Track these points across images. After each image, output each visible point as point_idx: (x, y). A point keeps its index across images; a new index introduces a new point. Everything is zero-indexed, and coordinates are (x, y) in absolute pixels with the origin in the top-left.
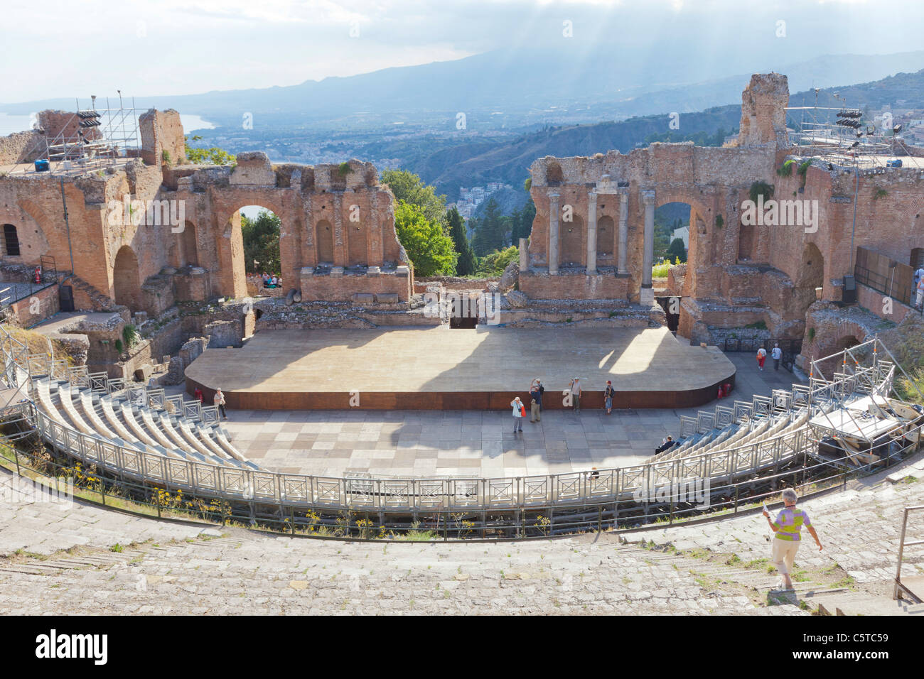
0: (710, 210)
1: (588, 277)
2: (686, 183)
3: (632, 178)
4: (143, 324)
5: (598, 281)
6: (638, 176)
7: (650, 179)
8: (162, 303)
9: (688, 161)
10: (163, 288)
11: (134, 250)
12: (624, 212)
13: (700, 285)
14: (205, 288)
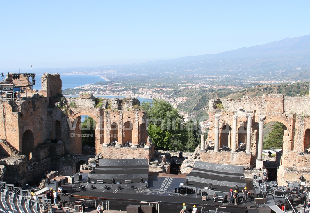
0: (290, 125)
1: (232, 154)
2: (280, 113)
3: (254, 109)
4: (33, 163)
5: (236, 156)
7: (263, 110)
8: (43, 155)
9: (280, 103)
10: (45, 149)
11: (33, 132)
13: (286, 160)
14: (62, 150)
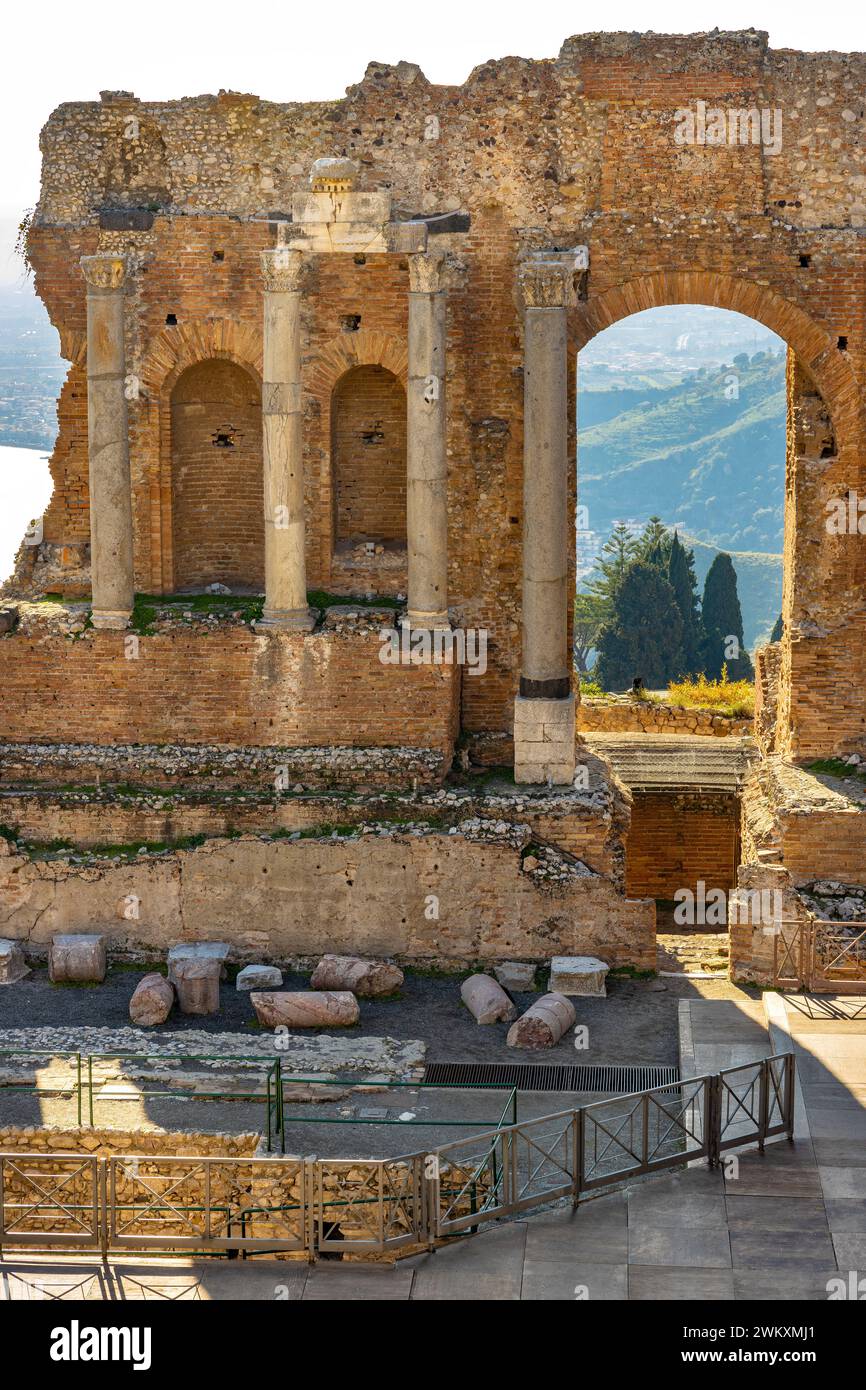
0: (843, 343)
1: (262, 641)
2: (730, 216)
3: (479, 194)
5: (309, 661)
6: (508, 181)
7: (566, 200)
12: (422, 332)
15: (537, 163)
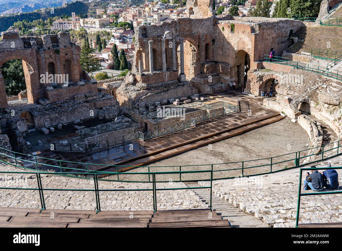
0: (196, 43)
1: (165, 73)
2: (189, 33)
5: (168, 74)
9: (189, 24)
15: (175, 29)
